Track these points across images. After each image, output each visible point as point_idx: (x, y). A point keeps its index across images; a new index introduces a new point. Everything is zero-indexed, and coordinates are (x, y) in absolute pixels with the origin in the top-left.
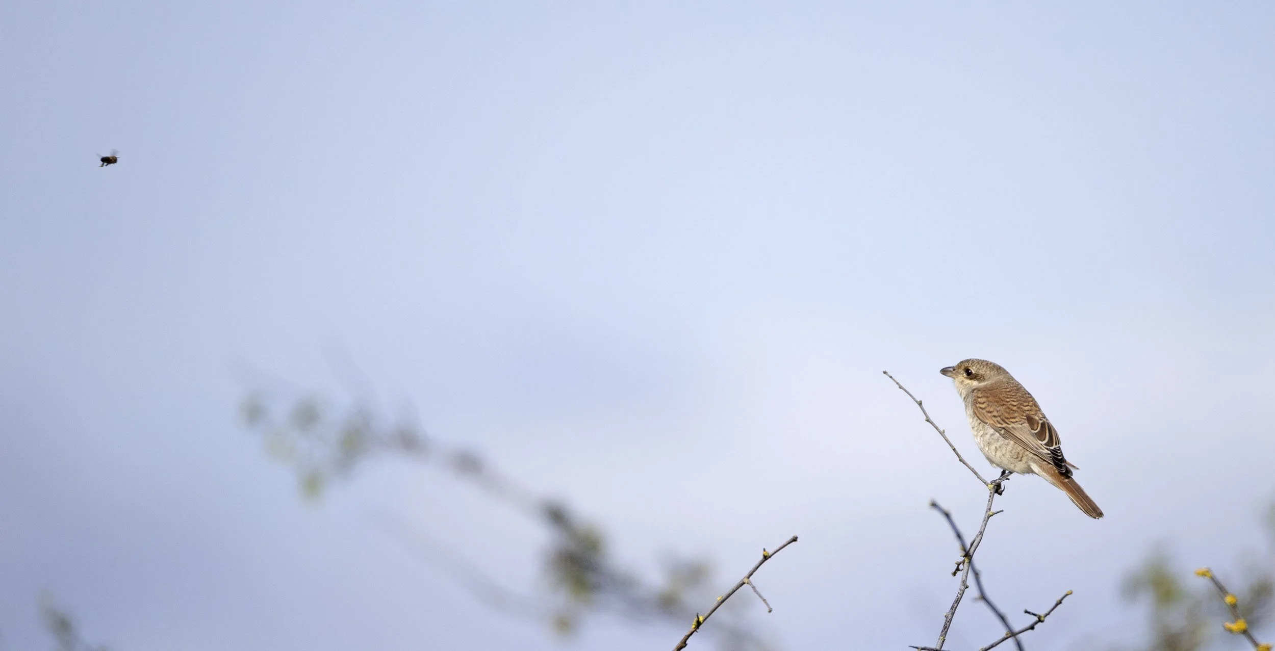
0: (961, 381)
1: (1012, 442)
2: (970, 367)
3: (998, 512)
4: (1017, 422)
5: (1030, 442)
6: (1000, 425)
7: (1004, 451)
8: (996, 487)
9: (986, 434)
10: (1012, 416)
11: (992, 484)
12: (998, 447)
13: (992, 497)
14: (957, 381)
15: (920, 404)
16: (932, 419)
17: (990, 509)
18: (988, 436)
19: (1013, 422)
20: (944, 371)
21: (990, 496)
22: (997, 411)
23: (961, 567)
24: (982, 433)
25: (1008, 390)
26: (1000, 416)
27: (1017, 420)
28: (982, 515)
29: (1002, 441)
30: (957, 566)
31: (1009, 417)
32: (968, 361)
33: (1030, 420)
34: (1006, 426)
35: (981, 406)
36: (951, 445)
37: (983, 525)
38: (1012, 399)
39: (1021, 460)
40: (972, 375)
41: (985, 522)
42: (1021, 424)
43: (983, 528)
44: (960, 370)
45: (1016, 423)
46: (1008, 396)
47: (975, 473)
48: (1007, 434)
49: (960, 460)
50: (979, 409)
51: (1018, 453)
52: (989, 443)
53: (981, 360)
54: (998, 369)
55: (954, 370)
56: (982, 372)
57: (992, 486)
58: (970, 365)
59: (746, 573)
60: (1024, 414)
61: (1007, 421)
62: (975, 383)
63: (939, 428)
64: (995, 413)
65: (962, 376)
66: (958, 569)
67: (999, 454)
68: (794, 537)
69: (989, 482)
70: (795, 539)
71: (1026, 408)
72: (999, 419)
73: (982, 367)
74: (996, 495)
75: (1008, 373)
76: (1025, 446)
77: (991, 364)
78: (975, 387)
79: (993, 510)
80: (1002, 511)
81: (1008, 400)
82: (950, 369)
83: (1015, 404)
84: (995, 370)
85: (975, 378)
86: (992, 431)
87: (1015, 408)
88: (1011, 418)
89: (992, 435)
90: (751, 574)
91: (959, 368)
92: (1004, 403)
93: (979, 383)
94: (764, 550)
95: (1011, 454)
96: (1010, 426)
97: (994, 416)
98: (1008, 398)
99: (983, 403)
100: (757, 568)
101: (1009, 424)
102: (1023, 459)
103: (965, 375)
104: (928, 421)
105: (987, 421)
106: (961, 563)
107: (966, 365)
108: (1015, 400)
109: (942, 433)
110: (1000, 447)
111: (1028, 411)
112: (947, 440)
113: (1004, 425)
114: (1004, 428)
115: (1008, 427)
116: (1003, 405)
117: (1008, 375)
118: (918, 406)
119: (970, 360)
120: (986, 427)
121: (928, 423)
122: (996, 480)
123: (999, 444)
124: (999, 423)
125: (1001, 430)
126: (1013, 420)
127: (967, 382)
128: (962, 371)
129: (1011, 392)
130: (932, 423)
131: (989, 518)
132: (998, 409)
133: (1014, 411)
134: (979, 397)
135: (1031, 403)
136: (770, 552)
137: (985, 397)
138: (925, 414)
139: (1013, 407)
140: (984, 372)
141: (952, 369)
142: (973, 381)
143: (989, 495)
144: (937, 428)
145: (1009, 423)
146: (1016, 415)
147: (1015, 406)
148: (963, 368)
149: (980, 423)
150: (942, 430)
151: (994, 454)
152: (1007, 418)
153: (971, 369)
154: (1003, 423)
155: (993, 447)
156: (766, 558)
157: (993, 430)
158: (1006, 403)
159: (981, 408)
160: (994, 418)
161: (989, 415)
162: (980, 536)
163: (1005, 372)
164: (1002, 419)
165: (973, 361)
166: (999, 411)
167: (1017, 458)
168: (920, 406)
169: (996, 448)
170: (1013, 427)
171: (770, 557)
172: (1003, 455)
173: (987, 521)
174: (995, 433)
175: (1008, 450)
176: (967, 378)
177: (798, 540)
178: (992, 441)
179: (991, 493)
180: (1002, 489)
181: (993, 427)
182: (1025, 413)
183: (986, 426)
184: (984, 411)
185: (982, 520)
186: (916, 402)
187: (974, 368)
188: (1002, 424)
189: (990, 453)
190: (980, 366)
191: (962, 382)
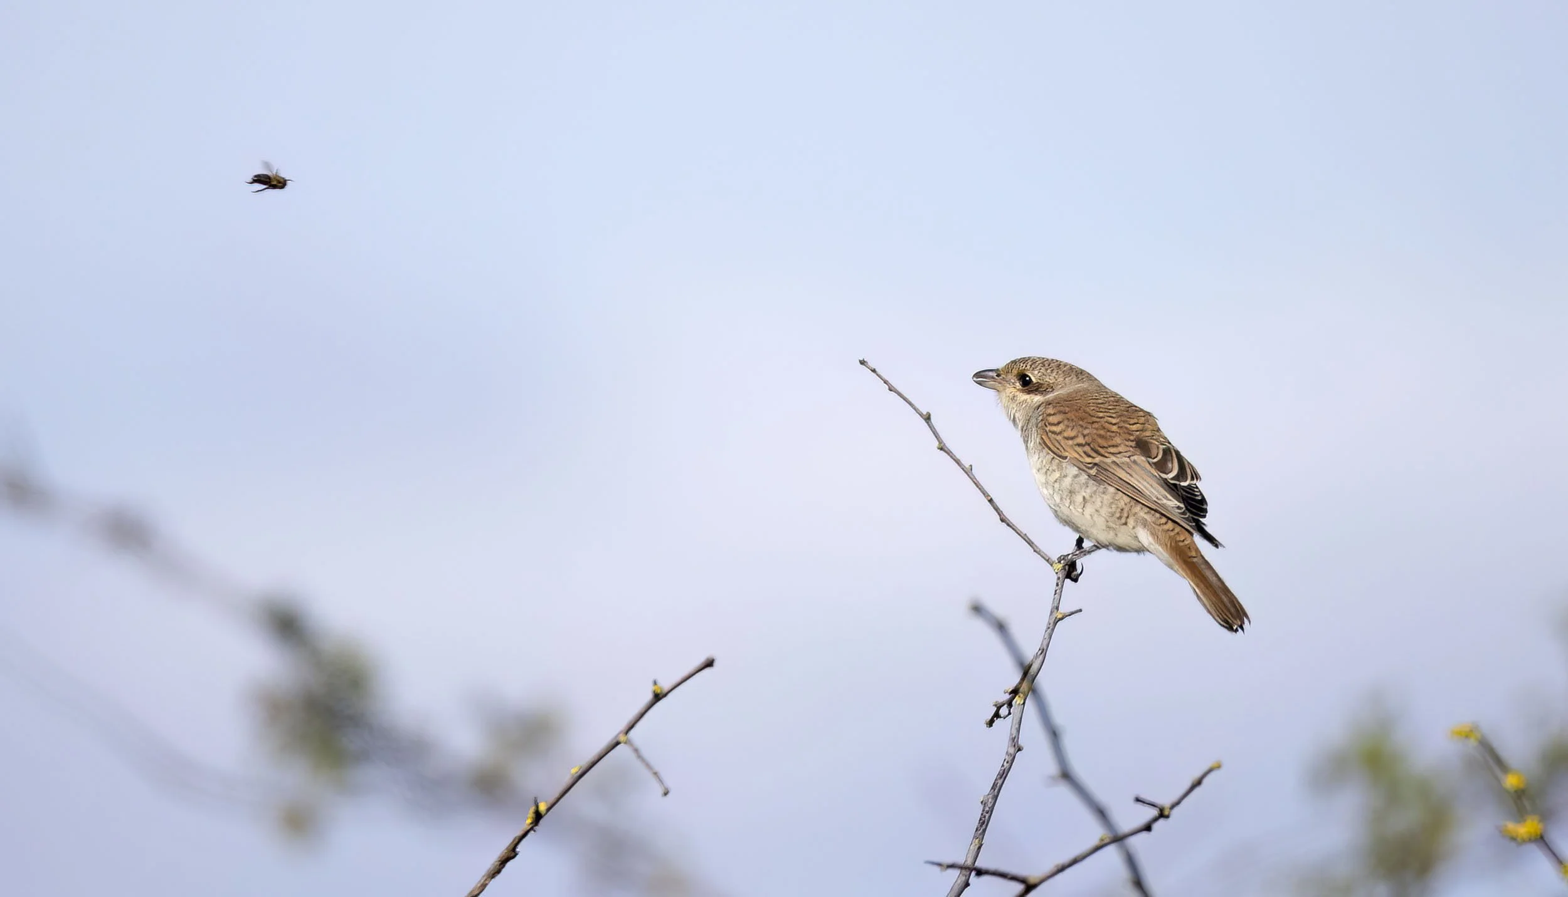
0: (1011, 395)
1: (1111, 490)
2: (1027, 370)
3: (1072, 613)
4: (1120, 453)
5: (1145, 487)
6: (1089, 460)
7: (1098, 504)
8: (1067, 567)
9: (1065, 476)
10: (1111, 443)
11: (1059, 562)
12: (1087, 497)
13: (1060, 586)
14: (1003, 395)
15: (928, 418)
16: (949, 445)
17: (1057, 608)
18: (1068, 480)
19: (1113, 454)
20: (981, 377)
21: (1057, 585)
22: (1084, 436)
23: (1004, 711)
24: (1057, 475)
25: (1100, 401)
26: (1089, 445)
27: (1120, 449)
28: (1045, 619)
29: (1092, 486)
30: (996, 709)
31: (1106, 445)
32: (1024, 360)
33: (1143, 446)
34: (1101, 461)
35: (1054, 428)
36: (985, 493)
37: (1046, 636)
38: (1108, 414)
39: (1126, 524)
40: (1031, 386)
41: (1049, 631)
42: (1129, 457)
43: (1045, 643)
44: (1010, 376)
45: (1118, 455)
46: (1101, 410)
47: (1030, 543)
48: (1101, 475)
49: (1002, 520)
50: (1050, 434)
51: (1122, 510)
52: (1070, 492)
53: (1048, 360)
54: (1080, 374)
55: (998, 375)
56: (1049, 379)
57: (1060, 566)
58: (1028, 367)
59: (623, 724)
60: (1132, 438)
61: (1102, 451)
62: (1037, 399)
63: (963, 462)
64: (1080, 440)
65: (1013, 388)
66: (997, 715)
67: (1089, 510)
68: (708, 659)
69: (1055, 558)
70: (709, 664)
71: (1134, 427)
72: (1087, 449)
73: (1049, 371)
74: (1068, 581)
75: (1096, 379)
76: (1136, 497)
77: (1065, 366)
78: (1038, 404)
79: (1064, 609)
80: (1081, 610)
81: (1101, 415)
82: (991, 374)
83: (1114, 421)
84: (1073, 375)
85: (1036, 390)
86: (1074, 471)
87: (1115, 428)
88: (1110, 446)
89: (1076, 476)
90: (631, 727)
91: (1008, 372)
92: (1095, 419)
93: (1044, 396)
94: (655, 683)
95: (1110, 510)
96: (1108, 461)
97: (1079, 445)
98: (1101, 412)
99: (1059, 423)
100: (641, 715)
101: (1106, 457)
102: (1128, 520)
103: (1018, 385)
104: (941, 449)
105: (1066, 454)
106: (1003, 705)
107: (1022, 366)
108: (1114, 415)
109: (968, 472)
110: (1091, 497)
111: (1137, 431)
112: (977, 484)
113: (1098, 459)
114: (1096, 464)
115: (1104, 462)
116: (1093, 423)
117: (1096, 382)
118: (924, 421)
119: (1029, 358)
120: (1064, 465)
121: (942, 452)
122: (1069, 555)
123: (1088, 491)
124: (1089, 456)
125: (1091, 468)
126: (1112, 450)
127: (1022, 399)
128: (1012, 378)
129: (1107, 404)
130: (949, 453)
131: (1055, 623)
132: (1086, 432)
133: (1113, 432)
134: (1050, 415)
135: (1142, 420)
136: (665, 685)
137: (1060, 412)
138: (936, 437)
139: (1110, 426)
140: (1054, 381)
141: (994, 374)
142: (1032, 396)
143: (1055, 581)
144: (958, 462)
145: (1106, 455)
146: (1118, 440)
147: (1115, 424)
148: (1015, 372)
149: (1053, 458)
150: (967, 466)
151: (1080, 510)
152: (1103, 447)
153: (1030, 375)
154: (1094, 454)
155: (1079, 499)
156: (658, 697)
157: (1076, 468)
158: (1098, 420)
159: (1054, 433)
160: (1079, 449)
161: (1070, 442)
162: (1041, 657)
163: (1090, 378)
164: (1092, 449)
165: (1034, 361)
166: (1088, 434)
167: (1120, 518)
168: (928, 423)
169: (1084, 498)
170: (1114, 462)
171: (665, 695)
172: (1097, 511)
173: (1053, 630)
174: (1081, 474)
175: (1105, 502)
176: (1023, 391)
177: (715, 664)
178: (1077, 487)
179: (1059, 578)
180: (1079, 571)
181: (1077, 463)
182: (1132, 435)
183: (1065, 463)
184: (1059, 438)
185: (1045, 628)
186: (921, 415)
187: (1036, 372)
188: (1093, 458)
189: (1073, 511)
190: (1047, 370)
191: (1014, 398)
